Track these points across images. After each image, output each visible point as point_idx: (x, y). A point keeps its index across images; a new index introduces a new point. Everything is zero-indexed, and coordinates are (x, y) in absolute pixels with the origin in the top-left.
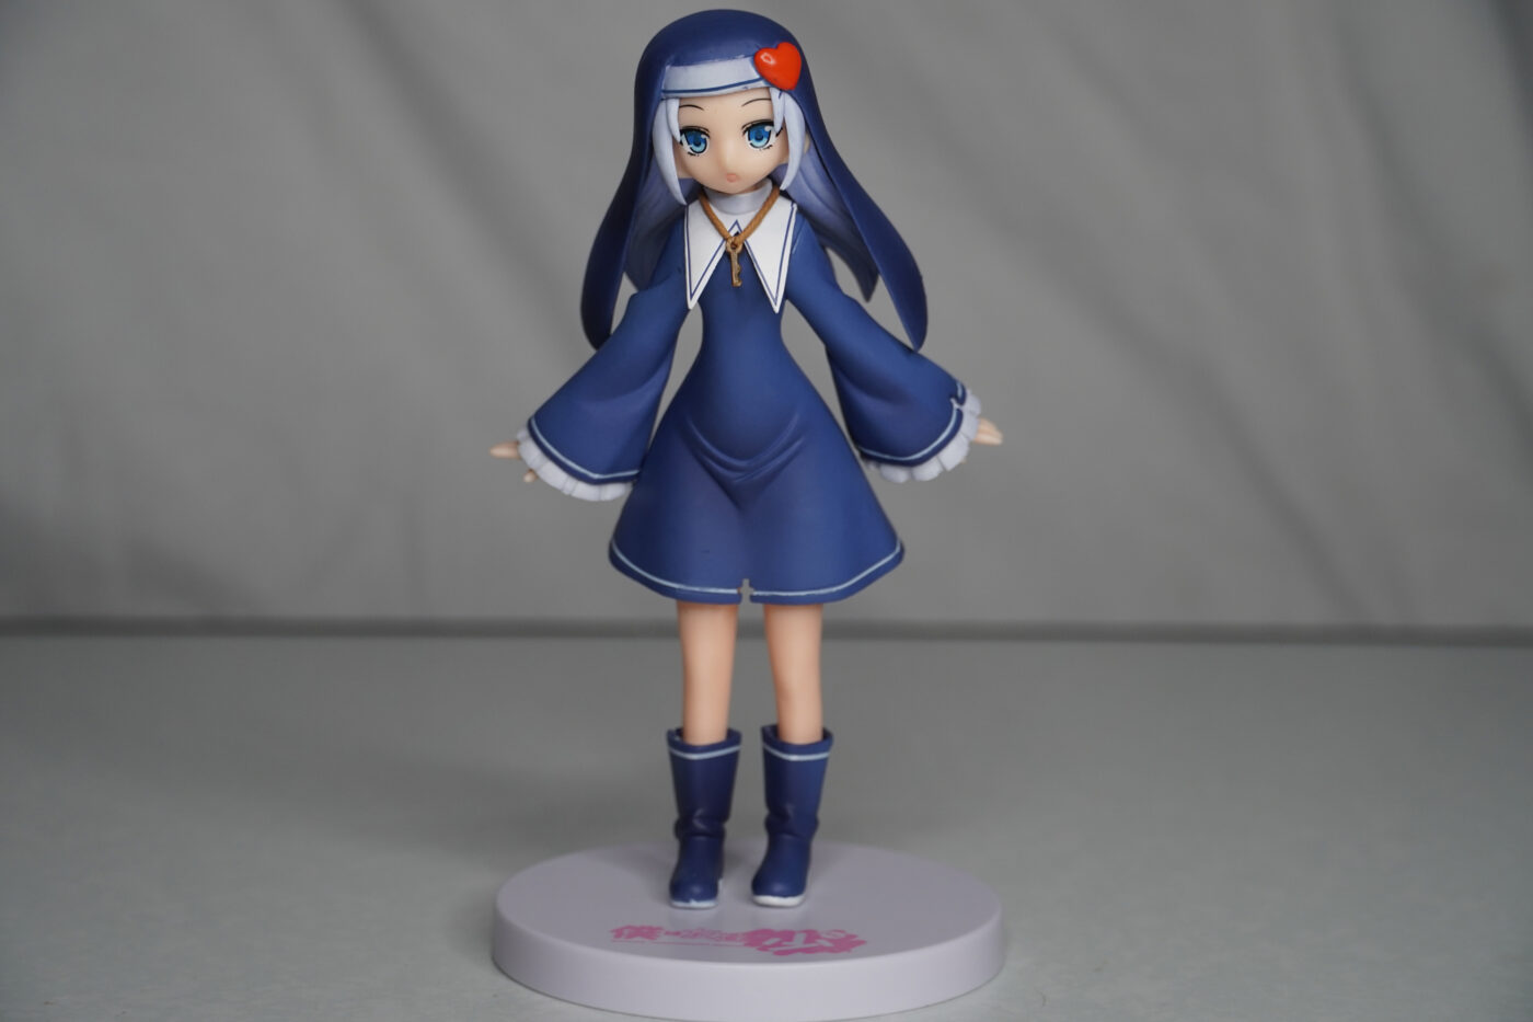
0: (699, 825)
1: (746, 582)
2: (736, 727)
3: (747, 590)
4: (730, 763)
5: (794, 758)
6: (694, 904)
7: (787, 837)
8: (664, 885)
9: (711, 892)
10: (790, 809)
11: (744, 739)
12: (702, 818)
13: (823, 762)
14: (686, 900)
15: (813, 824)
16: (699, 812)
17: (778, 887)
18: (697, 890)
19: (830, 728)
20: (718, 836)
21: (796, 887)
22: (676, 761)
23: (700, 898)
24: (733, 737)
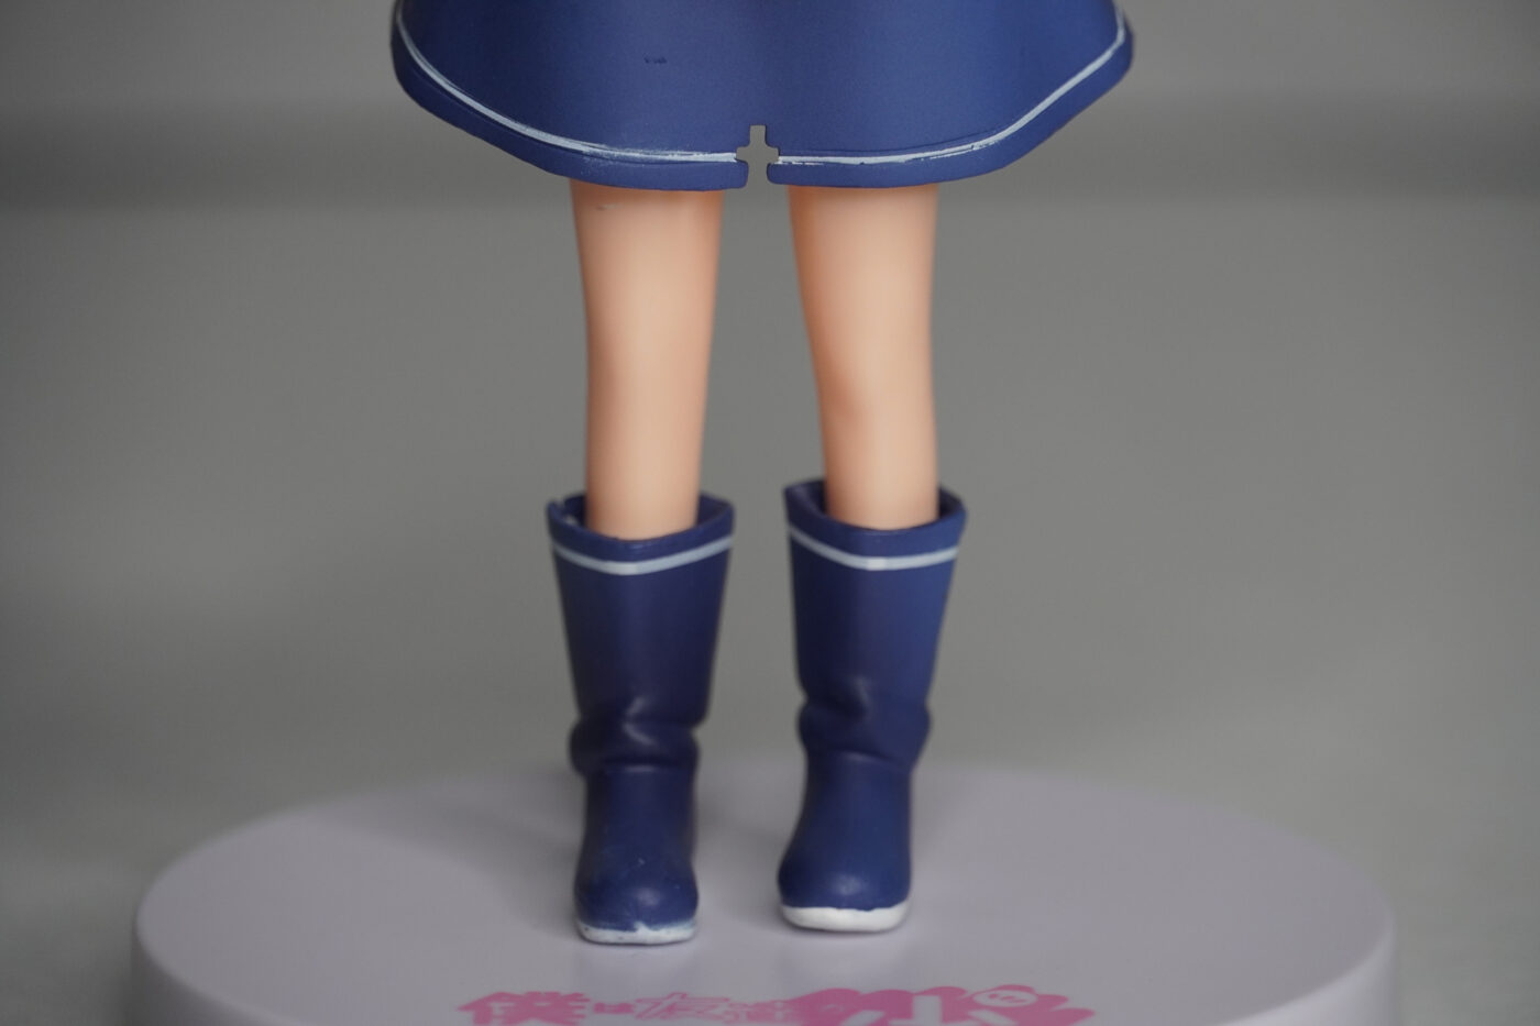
0: (637, 736)
1: (758, 132)
2: (719, 491)
3: (759, 151)
4: (707, 582)
5: (876, 564)
6: (643, 932)
7: (857, 758)
8: (560, 886)
9: (680, 902)
10: (863, 687)
11: (740, 522)
12: (641, 719)
13: (945, 570)
14: (627, 926)
15: (915, 727)
16: (638, 705)
17: (849, 885)
18: (648, 897)
19: (955, 488)
20: (681, 761)
21: (890, 887)
22: (569, 577)
23: (658, 918)
24: (713, 516)
